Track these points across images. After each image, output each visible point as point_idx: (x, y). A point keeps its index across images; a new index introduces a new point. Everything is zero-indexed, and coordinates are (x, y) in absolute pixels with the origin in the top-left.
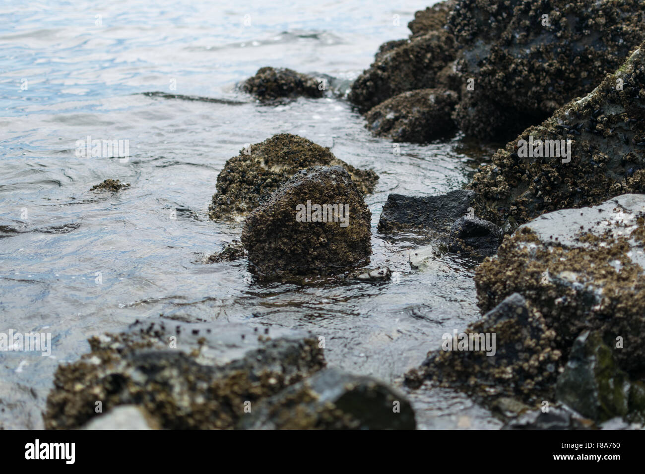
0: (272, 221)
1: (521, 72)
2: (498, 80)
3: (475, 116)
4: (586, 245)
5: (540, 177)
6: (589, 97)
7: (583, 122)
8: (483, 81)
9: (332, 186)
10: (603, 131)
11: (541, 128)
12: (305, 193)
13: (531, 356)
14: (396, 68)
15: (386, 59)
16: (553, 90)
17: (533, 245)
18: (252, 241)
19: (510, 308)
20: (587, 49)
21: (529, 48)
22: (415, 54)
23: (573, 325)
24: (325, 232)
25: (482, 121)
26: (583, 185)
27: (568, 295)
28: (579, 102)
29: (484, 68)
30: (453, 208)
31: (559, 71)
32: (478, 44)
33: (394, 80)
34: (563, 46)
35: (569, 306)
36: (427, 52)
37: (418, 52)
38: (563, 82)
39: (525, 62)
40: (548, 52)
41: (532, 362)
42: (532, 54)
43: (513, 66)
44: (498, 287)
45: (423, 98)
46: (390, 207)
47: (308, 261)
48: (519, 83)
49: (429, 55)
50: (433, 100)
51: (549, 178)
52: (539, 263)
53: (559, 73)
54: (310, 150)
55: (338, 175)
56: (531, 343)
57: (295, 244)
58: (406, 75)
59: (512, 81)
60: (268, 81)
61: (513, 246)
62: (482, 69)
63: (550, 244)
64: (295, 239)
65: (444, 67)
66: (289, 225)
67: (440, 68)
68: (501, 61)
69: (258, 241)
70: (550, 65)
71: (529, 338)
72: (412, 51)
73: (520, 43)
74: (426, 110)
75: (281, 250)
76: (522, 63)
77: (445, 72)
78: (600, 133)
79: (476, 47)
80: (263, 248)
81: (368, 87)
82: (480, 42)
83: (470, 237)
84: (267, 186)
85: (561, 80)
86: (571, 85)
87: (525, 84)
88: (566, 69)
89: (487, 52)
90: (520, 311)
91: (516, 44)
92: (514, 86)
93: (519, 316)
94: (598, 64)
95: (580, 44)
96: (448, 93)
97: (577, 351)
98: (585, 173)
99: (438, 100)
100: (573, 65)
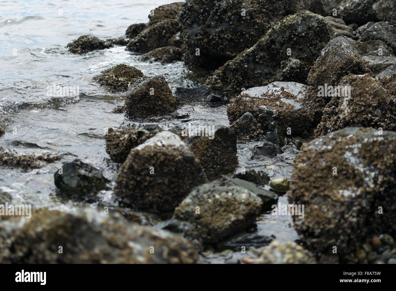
0: (141, 96)
1: (215, 39)
2: (205, 42)
3: (193, 59)
4: (266, 97)
5: (235, 80)
6: (252, 48)
7: (250, 59)
8: (198, 43)
9: (160, 82)
10: (258, 61)
11: (233, 61)
12: (152, 85)
13: (254, 132)
14: (150, 37)
15: (146, 32)
16: (229, 47)
17: (248, 98)
18: (131, 104)
19: (246, 116)
20: (242, 30)
21: (218, 29)
22: (158, 30)
23: (265, 123)
24: (161, 100)
25: (196, 61)
26: (252, 83)
27: (264, 113)
28: (249, 50)
29: (198, 37)
30: (203, 92)
31: (231, 38)
32: (194, 26)
33: (149, 43)
34: (233, 28)
35: (264, 117)
36: (163, 30)
37: (160, 30)
38: (233, 44)
39: (217, 35)
40: (226, 31)
41: (255, 134)
42: (220, 31)
43: (211, 36)
44: (238, 113)
45: (168, 50)
46: (178, 92)
47: (155, 111)
48: (214, 44)
49: (164, 31)
50: (172, 52)
51: (239, 80)
52: (252, 103)
53: (231, 40)
54: (135, 71)
55: (161, 78)
56: (254, 127)
57: (150, 105)
58: (155, 40)
59: (211, 43)
60: (86, 42)
61: (241, 99)
62: (197, 38)
63: (254, 98)
64: (150, 103)
65: (171, 37)
66: (147, 97)
67: (170, 37)
68: (206, 34)
69: (134, 104)
70: (228, 36)
71: (253, 126)
72: (157, 29)
73: (214, 27)
74: (170, 56)
75: (145, 107)
76: (215, 35)
77: (172, 39)
78: (257, 63)
79: (194, 28)
80: (137, 107)
81: (137, 46)
82: (195, 26)
83: (215, 102)
84: (119, 86)
85: (232, 42)
86: (236, 45)
87: (217, 44)
88: (234, 38)
89: (199, 30)
90: (250, 117)
91: (212, 27)
92: (212, 45)
93: (250, 119)
94: (247, 36)
95: (239, 28)
96: (177, 48)
97: (271, 128)
98: (252, 78)
99: (174, 52)
100: (237, 36)
